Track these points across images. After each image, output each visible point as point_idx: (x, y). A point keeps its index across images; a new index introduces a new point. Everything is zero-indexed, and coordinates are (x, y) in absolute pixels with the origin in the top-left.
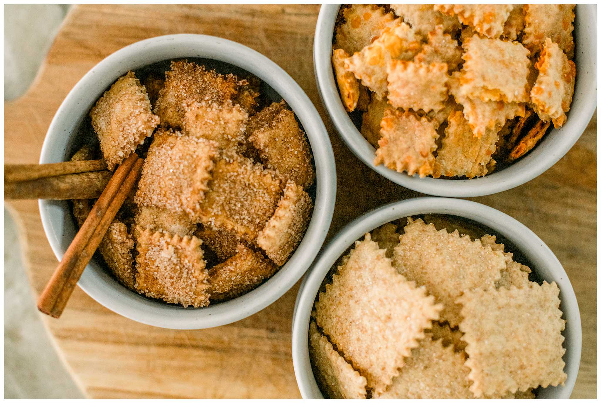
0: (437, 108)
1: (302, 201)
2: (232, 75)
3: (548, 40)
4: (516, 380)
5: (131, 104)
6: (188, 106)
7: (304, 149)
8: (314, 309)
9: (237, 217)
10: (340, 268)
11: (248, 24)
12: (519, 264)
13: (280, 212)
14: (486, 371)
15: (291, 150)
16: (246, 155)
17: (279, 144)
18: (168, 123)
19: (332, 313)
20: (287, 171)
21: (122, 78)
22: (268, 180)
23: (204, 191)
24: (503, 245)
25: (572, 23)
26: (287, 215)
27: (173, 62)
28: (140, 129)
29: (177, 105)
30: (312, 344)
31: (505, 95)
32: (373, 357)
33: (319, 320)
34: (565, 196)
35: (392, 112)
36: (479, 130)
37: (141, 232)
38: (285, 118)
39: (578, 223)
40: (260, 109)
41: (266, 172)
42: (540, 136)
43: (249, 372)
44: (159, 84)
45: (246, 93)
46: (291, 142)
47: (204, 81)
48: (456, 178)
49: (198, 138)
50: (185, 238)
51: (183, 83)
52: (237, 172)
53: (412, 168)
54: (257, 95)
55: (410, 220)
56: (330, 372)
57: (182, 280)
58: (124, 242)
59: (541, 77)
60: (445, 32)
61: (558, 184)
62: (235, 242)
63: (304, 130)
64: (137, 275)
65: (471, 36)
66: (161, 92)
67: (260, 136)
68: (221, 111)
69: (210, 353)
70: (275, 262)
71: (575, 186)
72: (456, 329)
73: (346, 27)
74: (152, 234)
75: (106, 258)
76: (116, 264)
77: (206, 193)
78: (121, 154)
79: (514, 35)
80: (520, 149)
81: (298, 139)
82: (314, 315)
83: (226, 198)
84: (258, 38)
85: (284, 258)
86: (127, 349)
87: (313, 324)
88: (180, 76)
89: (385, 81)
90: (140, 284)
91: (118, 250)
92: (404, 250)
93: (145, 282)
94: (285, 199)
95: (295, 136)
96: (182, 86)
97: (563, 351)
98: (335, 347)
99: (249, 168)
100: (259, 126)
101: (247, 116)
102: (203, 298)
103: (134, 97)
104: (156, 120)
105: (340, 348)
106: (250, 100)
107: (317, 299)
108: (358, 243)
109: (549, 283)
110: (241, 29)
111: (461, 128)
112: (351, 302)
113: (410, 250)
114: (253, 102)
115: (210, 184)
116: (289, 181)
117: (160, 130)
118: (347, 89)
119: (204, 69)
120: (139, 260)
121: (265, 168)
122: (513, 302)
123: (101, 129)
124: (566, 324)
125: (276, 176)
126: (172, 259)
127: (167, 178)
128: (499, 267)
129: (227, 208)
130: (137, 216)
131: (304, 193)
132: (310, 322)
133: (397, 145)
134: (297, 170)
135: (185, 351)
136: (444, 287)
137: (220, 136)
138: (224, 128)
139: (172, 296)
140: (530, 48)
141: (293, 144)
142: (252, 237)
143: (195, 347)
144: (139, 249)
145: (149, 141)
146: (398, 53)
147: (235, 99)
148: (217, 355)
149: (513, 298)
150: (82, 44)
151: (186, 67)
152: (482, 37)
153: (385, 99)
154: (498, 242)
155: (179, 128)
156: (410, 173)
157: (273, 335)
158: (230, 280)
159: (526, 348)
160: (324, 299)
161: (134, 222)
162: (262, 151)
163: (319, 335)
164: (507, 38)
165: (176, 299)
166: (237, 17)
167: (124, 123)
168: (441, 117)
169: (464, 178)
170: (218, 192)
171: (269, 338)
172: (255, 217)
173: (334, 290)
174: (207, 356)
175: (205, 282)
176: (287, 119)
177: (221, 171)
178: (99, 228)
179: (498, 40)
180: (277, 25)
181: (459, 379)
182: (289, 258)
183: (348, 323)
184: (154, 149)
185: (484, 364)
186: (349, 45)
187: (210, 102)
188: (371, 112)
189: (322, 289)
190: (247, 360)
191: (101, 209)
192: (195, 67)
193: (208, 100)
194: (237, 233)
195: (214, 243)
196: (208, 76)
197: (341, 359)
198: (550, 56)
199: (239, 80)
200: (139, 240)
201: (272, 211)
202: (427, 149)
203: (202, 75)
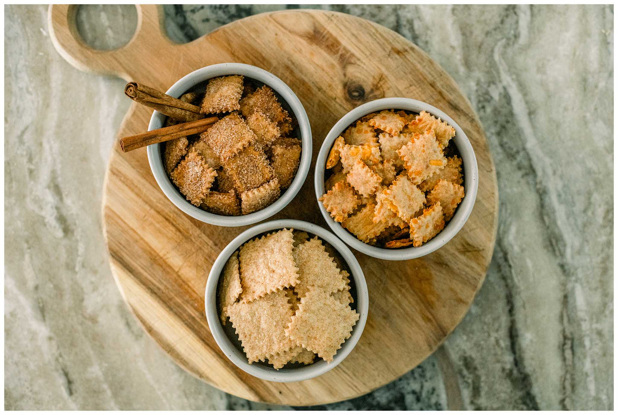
0: (365, 196)
1: (275, 192)
2: (287, 112)
3: (439, 203)
4: (308, 342)
5: (232, 91)
6: (257, 111)
7: (294, 169)
8: (243, 245)
9: (241, 177)
10: (269, 235)
11: (314, 92)
12: (350, 295)
13: (261, 189)
14: (297, 327)
15: (288, 165)
16: (266, 152)
17: (284, 159)
18: (242, 112)
19: (250, 252)
20: (278, 173)
21: (237, 76)
22: (267, 171)
23: (235, 154)
24: (349, 281)
25: (457, 204)
26: (264, 192)
27: (265, 86)
28: (228, 106)
29: (252, 107)
30: (231, 260)
31: (399, 212)
32: (253, 284)
33: (241, 252)
34: (403, 286)
35: (344, 182)
36: (376, 219)
37: (193, 151)
38: (296, 149)
39: (400, 304)
40: (288, 136)
41: (269, 166)
42: (405, 245)
43: (189, 256)
44: (251, 90)
45: (287, 125)
46: (290, 162)
47: (272, 105)
48: (352, 234)
49: (250, 129)
50: (211, 169)
51: (262, 99)
52: (256, 157)
53: (333, 213)
54: (291, 129)
55: (316, 237)
56: (228, 278)
57: (195, 186)
58: (182, 150)
59: (422, 217)
60: (393, 165)
61: (404, 278)
62: (231, 188)
63: (300, 161)
64: (176, 169)
65: (404, 175)
66: (249, 95)
67: (279, 149)
68: (269, 124)
69: (178, 233)
70: (243, 210)
71: (411, 285)
72: (299, 300)
73: (353, 129)
74: (198, 156)
75: (167, 151)
76: (170, 157)
77: (235, 155)
78: (211, 110)
79: (425, 190)
80: (392, 243)
81: (294, 163)
82: (241, 248)
83: (243, 164)
84: (314, 103)
85: (248, 211)
86: (140, 201)
87: (237, 252)
88: (263, 95)
89: (352, 166)
90: (175, 174)
91: (176, 151)
92: (303, 248)
93: (177, 175)
94: (268, 185)
95: (294, 161)
96: (260, 100)
97: (340, 347)
98: (239, 269)
99: (263, 159)
100: (281, 144)
101: (279, 135)
102: (198, 201)
103: (236, 89)
104: (238, 107)
105: (242, 270)
106: (286, 129)
107: (247, 242)
108: (285, 229)
109: (357, 312)
110: (308, 92)
111: (369, 213)
112: (262, 254)
113: (306, 250)
114: (287, 131)
115: (240, 153)
116: (276, 178)
117: (236, 113)
118: (332, 157)
119: (276, 100)
120: (183, 163)
121: (270, 164)
122: (333, 306)
123: (210, 92)
124: (350, 338)
125: (272, 172)
126: (198, 173)
127: (223, 136)
128: (339, 287)
129: (239, 169)
130: (196, 142)
131: (279, 189)
132: (236, 250)
133: (335, 198)
134: (283, 176)
135: (167, 223)
136: (308, 277)
137: (260, 136)
138: (265, 133)
139: (185, 190)
140: (428, 201)
141: (290, 163)
142: (241, 191)
143: (173, 225)
144: (186, 158)
145: (228, 113)
146: (366, 158)
147: (280, 124)
148: (181, 236)
149: (334, 304)
150: (229, 42)
151: (269, 93)
152: (409, 179)
153: (346, 174)
154: (348, 278)
155: (245, 118)
156: (331, 215)
157: (214, 247)
158: (216, 203)
159: (323, 331)
160: (251, 244)
161: (193, 144)
162: (274, 156)
163: (236, 258)
164: (421, 189)
165: (186, 193)
166: (311, 85)
167: (223, 97)
168: (365, 201)
169: (356, 237)
170: (241, 159)
171: (211, 247)
172: (249, 183)
173: (258, 243)
174: (176, 234)
175: (205, 194)
176: (296, 150)
177: (249, 151)
178: (175, 134)
179: (416, 186)
180: (327, 103)
181: (284, 322)
182: (250, 213)
183: (253, 262)
184: (227, 118)
185: (299, 323)
186: (349, 138)
187: (268, 117)
188: (336, 176)
189: (254, 239)
190: (194, 250)
191: (183, 127)
192: (273, 95)
193: (267, 115)
194: (235, 183)
195: (222, 181)
196: (276, 104)
197: (238, 275)
198: (434, 210)
199: (288, 116)
200: (190, 154)
201: (258, 186)
202: (347, 210)
203: (274, 102)
